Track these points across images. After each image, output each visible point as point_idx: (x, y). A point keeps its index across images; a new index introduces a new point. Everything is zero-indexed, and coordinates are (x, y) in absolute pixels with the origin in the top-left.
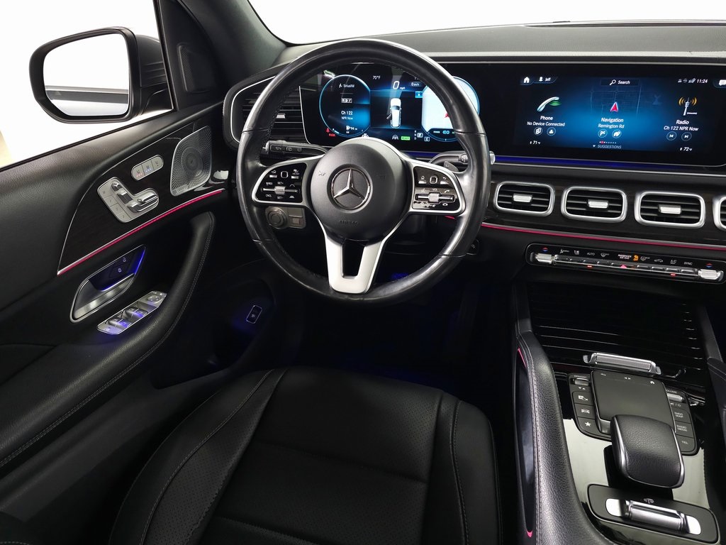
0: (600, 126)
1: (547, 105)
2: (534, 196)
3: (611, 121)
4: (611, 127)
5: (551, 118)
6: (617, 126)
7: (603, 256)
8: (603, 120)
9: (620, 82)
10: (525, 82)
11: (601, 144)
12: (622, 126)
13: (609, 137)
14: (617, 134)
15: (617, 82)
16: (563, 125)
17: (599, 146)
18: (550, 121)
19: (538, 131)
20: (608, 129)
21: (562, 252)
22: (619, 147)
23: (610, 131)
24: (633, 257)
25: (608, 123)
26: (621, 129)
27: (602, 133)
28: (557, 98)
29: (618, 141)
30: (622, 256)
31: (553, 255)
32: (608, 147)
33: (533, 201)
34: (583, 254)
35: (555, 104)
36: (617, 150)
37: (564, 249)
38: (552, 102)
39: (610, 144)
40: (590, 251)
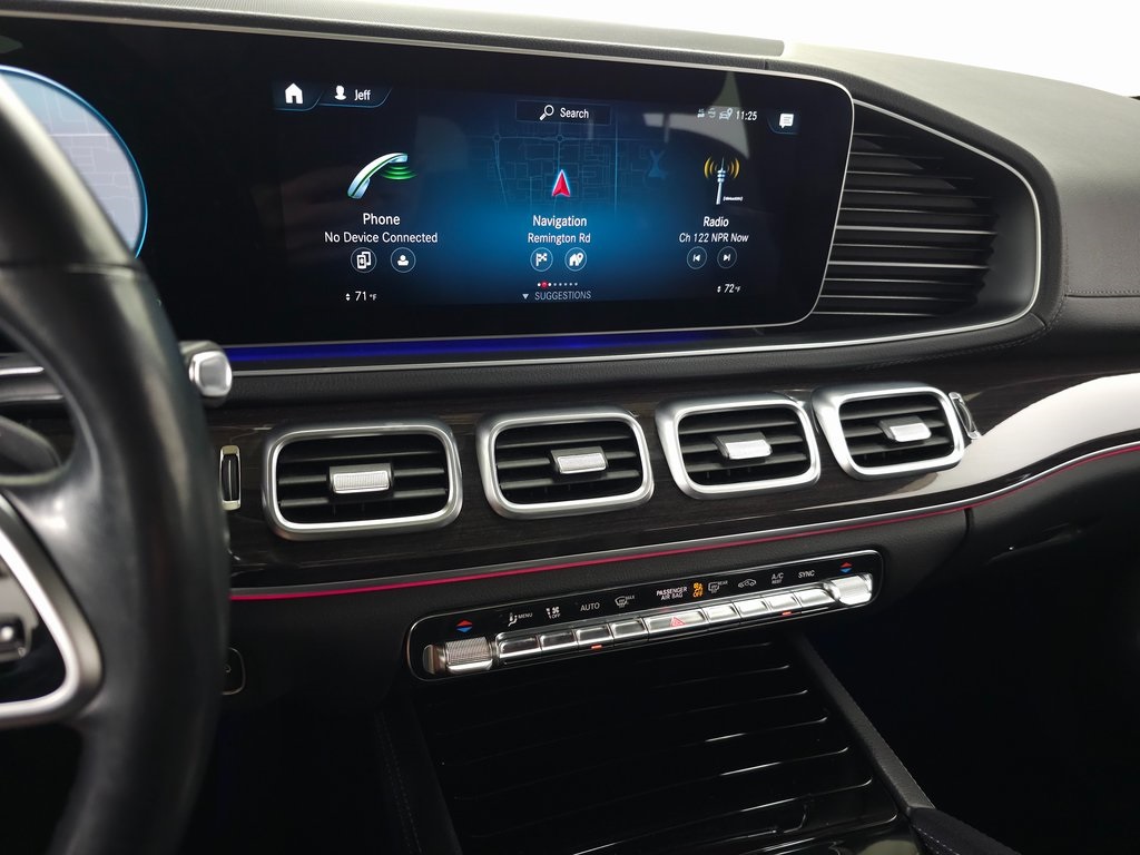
0: (532, 238)
1: (377, 178)
2: (396, 464)
3: (558, 223)
4: (559, 240)
5: (396, 220)
6: (573, 238)
7: (621, 604)
8: (538, 221)
9: (566, 114)
10: (289, 100)
11: (543, 290)
12: (585, 238)
13: (558, 269)
14: (576, 259)
15: (558, 112)
16: (434, 238)
17: (538, 297)
18: (392, 229)
19: (363, 261)
20: (551, 246)
21: (513, 620)
22: (587, 295)
23: (560, 253)
24: (691, 590)
25: (551, 230)
26: (583, 246)
27: (541, 258)
28: (402, 158)
29: (583, 277)
30: (664, 594)
31: (491, 639)
32: (558, 296)
33: (397, 483)
34: (572, 613)
35: (399, 175)
36: (582, 303)
37: (517, 611)
38: (388, 167)
39: (563, 289)
40: (587, 600)
